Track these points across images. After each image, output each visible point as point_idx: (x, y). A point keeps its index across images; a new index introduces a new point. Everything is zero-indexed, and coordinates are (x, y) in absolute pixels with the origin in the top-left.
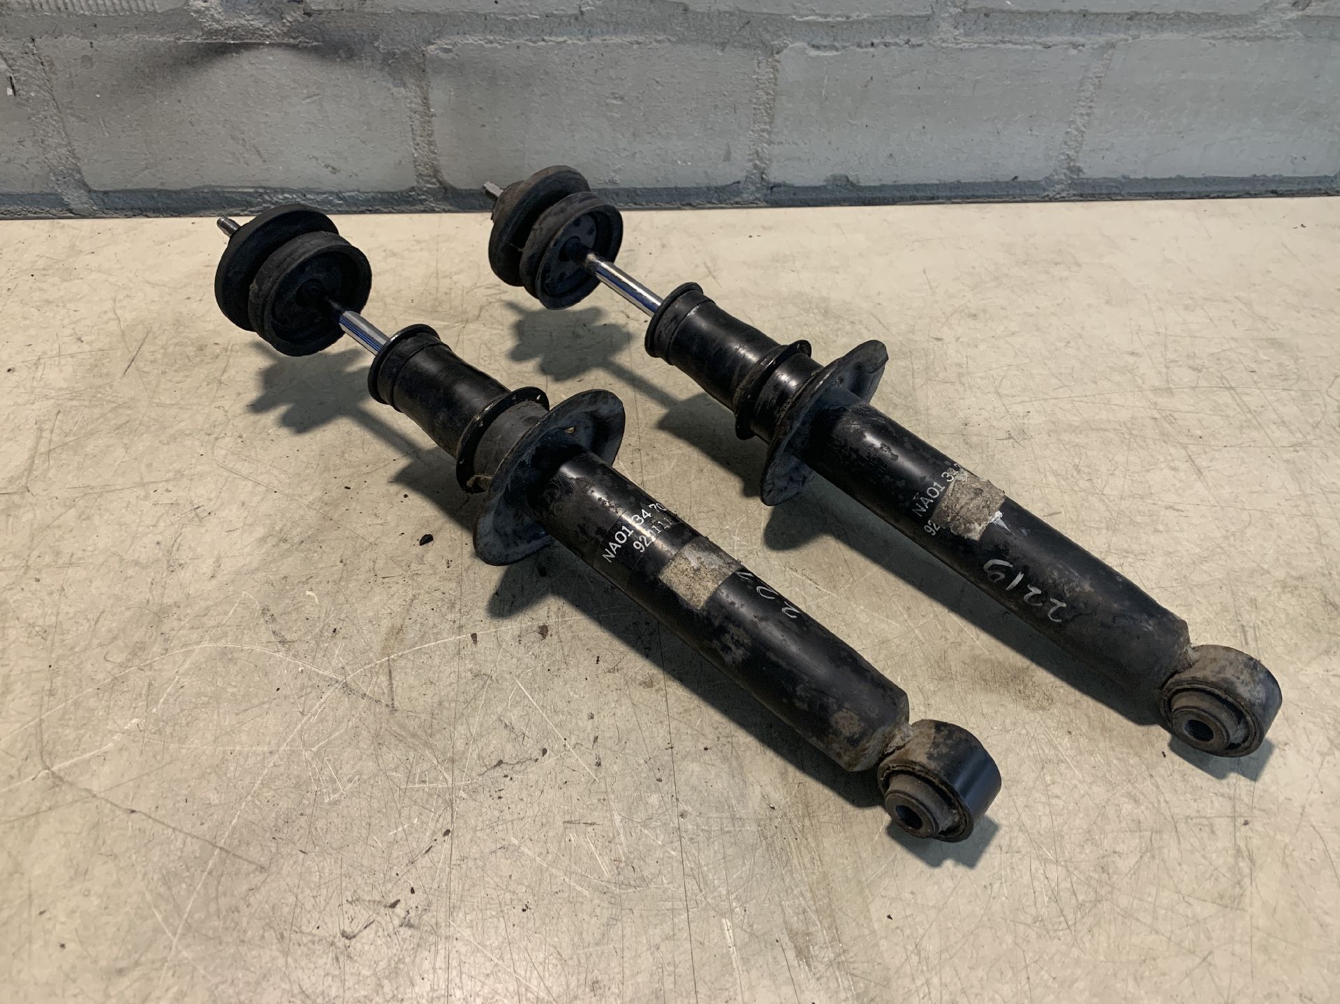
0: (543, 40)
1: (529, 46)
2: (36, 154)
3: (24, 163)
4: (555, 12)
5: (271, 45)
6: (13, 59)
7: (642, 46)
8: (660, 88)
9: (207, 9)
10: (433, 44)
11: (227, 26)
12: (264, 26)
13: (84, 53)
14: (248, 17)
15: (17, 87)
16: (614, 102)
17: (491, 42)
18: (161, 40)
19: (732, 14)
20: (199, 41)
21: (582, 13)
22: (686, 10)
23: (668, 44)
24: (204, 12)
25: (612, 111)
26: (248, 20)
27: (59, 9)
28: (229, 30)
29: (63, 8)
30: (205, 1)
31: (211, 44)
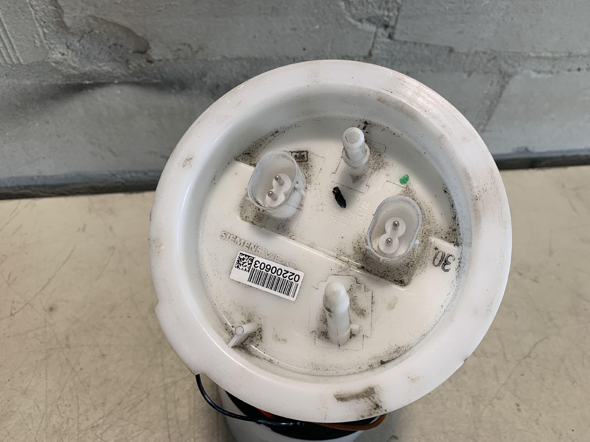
5: (120, 83)
9: (65, 60)
11: (82, 72)
12: (113, 70)
14: (101, 65)
18: (28, 83)
19: (484, 53)
20: (60, 82)
22: (451, 50)
24: (62, 62)
26: (99, 67)
28: (85, 74)
30: (63, 54)
31: (70, 84)
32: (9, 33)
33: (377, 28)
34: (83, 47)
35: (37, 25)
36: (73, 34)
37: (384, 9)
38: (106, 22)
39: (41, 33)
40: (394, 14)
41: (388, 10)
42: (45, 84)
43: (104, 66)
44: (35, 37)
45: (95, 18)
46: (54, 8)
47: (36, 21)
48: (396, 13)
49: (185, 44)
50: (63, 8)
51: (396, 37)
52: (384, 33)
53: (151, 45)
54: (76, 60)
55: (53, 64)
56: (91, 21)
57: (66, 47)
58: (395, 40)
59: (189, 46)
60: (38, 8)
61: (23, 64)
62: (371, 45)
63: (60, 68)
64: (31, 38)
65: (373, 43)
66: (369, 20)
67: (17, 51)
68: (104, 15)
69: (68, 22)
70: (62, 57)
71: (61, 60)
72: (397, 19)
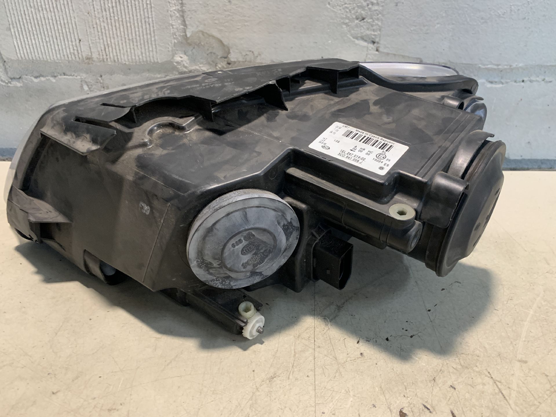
32: (157, 41)
33: (368, 43)
34: (193, 54)
35: (172, 37)
36: (190, 45)
37: (371, 30)
38: (209, 36)
39: (173, 43)
40: (378, 33)
43: (202, 67)
44: (169, 45)
45: (203, 33)
46: (183, 27)
47: (172, 35)
49: (250, 51)
50: (188, 26)
52: (373, 47)
53: (231, 51)
54: (188, 62)
55: (175, 64)
56: (201, 35)
57: (184, 53)
58: (381, 52)
59: (253, 52)
60: (175, 27)
61: (160, 62)
64: (167, 45)
66: (363, 38)
67: (158, 53)
68: (208, 30)
69: (189, 35)
70: (180, 59)
71: (180, 61)
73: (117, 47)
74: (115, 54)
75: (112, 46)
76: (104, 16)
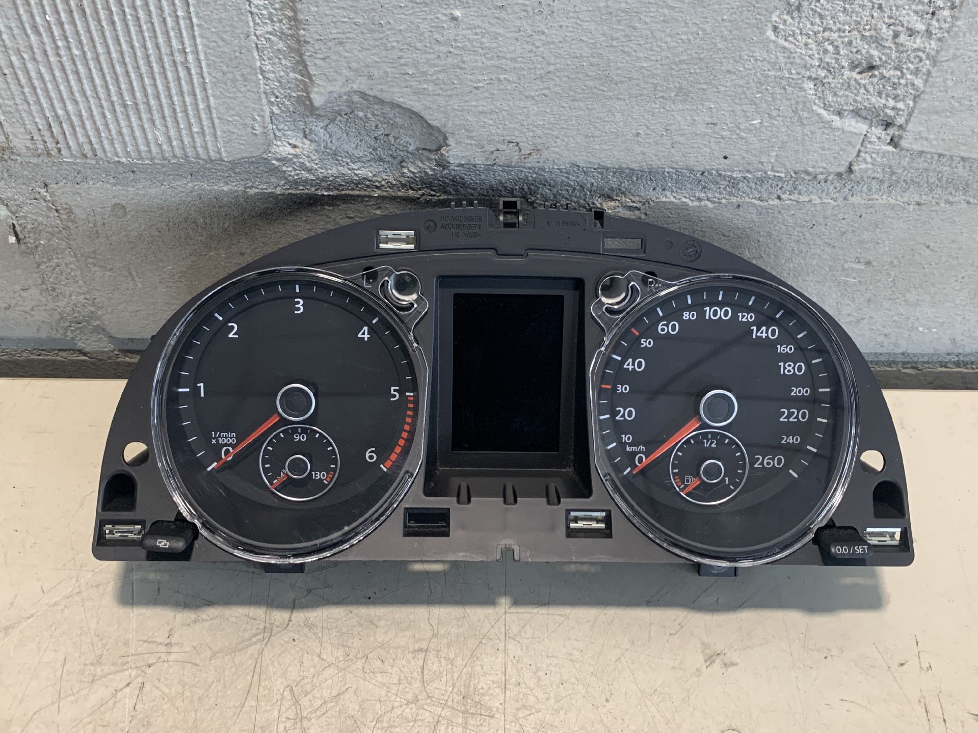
0: (779, 198)
1: (753, 205)
2: (45, 302)
3: (28, 309)
4: (811, 170)
6: (19, 206)
7: (923, 207)
8: (928, 252)
9: (296, 156)
10: (614, 200)
11: (321, 176)
12: (374, 176)
13: (115, 201)
14: (353, 166)
15: (21, 236)
16: (858, 266)
17: (700, 200)
18: (224, 188)
20: (278, 191)
21: (850, 170)
23: (964, 205)
24: (291, 159)
25: (847, 276)
26: (351, 169)
27: (85, 156)
28: (325, 179)
29: (90, 154)
30: (295, 147)
31: (296, 195)
32: (214, 111)
33: (871, 126)
34: (331, 136)
35: (264, 101)
36: (319, 116)
37: (887, 96)
38: (382, 102)
39: (267, 114)
40: (908, 106)
41: (896, 98)
42: (252, 191)
43: (359, 169)
44: (255, 120)
45: (363, 95)
46: (299, 77)
47: (263, 95)
48: (911, 103)
49: (510, 142)
50: (314, 78)
51: (904, 143)
52: (883, 135)
53: (451, 141)
54: (315, 157)
55: (275, 162)
56: (356, 98)
57: (301, 135)
58: (902, 149)
59: (518, 144)
60: (271, 76)
61: (226, 159)
62: (855, 155)
63: (284, 168)
64: (249, 121)
65: (859, 151)
66: (856, 113)
67: (220, 140)
68: (382, 90)
69: (318, 100)
70: (292, 151)
71: (290, 156)
72: (910, 114)
73: (88, 124)
74: (82, 139)
75: (69, 119)
76: (35, 46)
